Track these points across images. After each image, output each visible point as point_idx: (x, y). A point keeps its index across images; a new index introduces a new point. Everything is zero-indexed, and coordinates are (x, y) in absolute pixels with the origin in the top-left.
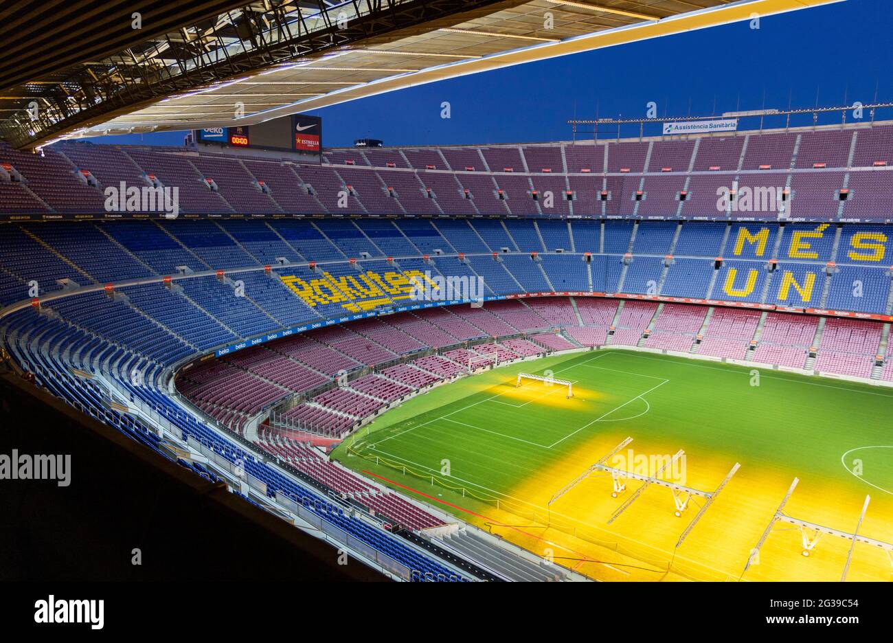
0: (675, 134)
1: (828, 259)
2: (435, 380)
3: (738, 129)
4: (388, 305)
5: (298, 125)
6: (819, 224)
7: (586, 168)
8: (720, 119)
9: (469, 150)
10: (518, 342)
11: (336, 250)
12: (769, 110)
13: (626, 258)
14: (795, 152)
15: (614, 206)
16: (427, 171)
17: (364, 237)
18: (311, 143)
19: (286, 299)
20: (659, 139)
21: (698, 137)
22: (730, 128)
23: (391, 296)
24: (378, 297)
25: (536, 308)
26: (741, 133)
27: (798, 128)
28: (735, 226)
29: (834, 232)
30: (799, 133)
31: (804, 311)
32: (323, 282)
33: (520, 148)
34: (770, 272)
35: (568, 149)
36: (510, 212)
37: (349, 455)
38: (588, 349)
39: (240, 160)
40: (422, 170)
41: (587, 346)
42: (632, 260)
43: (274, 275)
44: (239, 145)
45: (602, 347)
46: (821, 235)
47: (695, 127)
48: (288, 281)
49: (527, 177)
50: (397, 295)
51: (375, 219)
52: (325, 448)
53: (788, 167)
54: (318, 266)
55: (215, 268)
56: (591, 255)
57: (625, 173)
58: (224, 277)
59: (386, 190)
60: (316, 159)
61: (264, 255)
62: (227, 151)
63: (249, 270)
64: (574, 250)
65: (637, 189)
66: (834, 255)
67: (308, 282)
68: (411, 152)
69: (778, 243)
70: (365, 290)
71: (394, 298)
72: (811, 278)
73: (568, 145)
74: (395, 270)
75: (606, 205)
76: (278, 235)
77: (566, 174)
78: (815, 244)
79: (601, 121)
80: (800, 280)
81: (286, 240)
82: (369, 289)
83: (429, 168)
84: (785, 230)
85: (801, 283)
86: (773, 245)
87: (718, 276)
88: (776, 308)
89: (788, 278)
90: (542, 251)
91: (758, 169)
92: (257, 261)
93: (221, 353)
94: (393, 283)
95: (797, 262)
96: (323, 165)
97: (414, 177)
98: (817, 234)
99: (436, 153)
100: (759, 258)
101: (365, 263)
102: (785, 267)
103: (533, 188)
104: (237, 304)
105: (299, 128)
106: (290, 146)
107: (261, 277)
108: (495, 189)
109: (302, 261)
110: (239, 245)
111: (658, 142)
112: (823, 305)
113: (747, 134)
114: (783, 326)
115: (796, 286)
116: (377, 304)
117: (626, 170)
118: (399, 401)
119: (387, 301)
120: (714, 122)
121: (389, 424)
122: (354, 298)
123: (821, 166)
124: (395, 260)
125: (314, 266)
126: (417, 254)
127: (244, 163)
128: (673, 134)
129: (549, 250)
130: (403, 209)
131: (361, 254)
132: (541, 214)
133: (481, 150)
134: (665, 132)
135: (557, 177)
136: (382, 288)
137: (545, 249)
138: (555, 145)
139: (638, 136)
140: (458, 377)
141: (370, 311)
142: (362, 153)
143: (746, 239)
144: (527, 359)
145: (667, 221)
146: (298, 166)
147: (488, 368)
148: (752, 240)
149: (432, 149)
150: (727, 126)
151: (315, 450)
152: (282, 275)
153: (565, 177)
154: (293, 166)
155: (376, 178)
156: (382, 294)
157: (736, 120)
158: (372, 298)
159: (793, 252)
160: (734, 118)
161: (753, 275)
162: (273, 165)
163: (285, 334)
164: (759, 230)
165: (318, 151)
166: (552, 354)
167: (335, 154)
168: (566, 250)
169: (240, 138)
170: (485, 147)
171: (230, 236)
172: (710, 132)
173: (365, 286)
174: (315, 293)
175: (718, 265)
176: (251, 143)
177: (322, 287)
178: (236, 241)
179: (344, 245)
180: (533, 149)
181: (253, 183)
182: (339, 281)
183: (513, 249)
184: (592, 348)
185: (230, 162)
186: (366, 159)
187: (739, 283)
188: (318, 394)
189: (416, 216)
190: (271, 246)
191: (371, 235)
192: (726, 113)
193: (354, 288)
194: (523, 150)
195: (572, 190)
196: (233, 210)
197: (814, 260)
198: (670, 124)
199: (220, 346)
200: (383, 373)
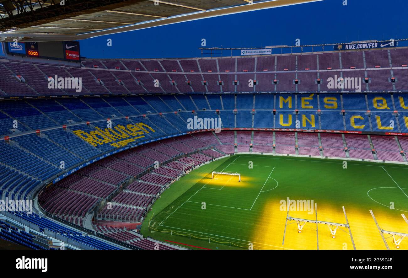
0: (246, 55)
1: (317, 108)
2: (170, 180)
3: (272, 54)
4: (134, 142)
5: (66, 45)
6: (310, 94)
7: (210, 70)
8: (265, 49)
9: (154, 61)
10: (197, 155)
11: (98, 114)
12: (284, 46)
13: (235, 111)
14: (296, 64)
15: (226, 87)
16: (136, 71)
17: (110, 106)
18: (74, 56)
19: (80, 144)
20: (239, 57)
21: (256, 57)
22: (269, 53)
23: (133, 137)
24: (127, 138)
25: (199, 137)
26: (273, 55)
27: (295, 54)
28: (278, 95)
29: (317, 97)
30: (297, 56)
31: (314, 131)
32: (96, 132)
33: (178, 60)
34: (296, 115)
35: (200, 61)
36: (179, 91)
37: (152, 232)
38: (229, 155)
39: (35, 64)
40: (133, 71)
41: (228, 154)
42: (238, 113)
43: (68, 131)
44: (33, 56)
45: (235, 154)
46: (312, 99)
47: (254, 52)
48: (78, 133)
49: (184, 74)
50: (136, 136)
51: (116, 97)
52: (137, 230)
53: (295, 70)
54: (91, 123)
55: (34, 129)
56: (219, 111)
57: (227, 72)
58: (41, 134)
59: (118, 81)
60: (78, 65)
61: (59, 119)
62: (27, 59)
63: (54, 129)
64: (211, 109)
65: (234, 80)
66: (319, 107)
67: (89, 133)
68: (126, 62)
69: (296, 103)
70: (120, 135)
71: (135, 138)
72: (313, 117)
73: (200, 59)
74: (131, 123)
75: (222, 87)
76: (64, 107)
77: (201, 73)
78: (311, 103)
79: (214, 48)
80: (309, 117)
81: (70, 110)
82: (121, 134)
83: (137, 70)
84: (298, 97)
85: (310, 119)
86: (295, 103)
87: (276, 117)
88: (303, 130)
89: (304, 117)
90: (197, 110)
91: (283, 71)
92: (57, 123)
93: (56, 181)
94: (132, 130)
95: (306, 110)
96: (82, 68)
97: (130, 75)
98: (310, 98)
99: (138, 62)
100: (290, 109)
101: (115, 120)
102: (302, 112)
103: (187, 80)
104: (54, 150)
105: (67, 47)
106: (63, 58)
107: (61, 132)
108: (170, 80)
109: (81, 121)
110: (43, 114)
111: (239, 59)
112: (320, 128)
113: (276, 55)
114: (305, 138)
115: (308, 120)
116: (128, 142)
117: (228, 71)
118: (159, 194)
119: (132, 140)
120: (263, 50)
121: (162, 209)
122: (115, 140)
123: (307, 69)
124: (129, 118)
125: (89, 124)
126: (139, 114)
127: (37, 66)
128: (245, 55)
129: (199, 109)
130: (128, 91)
131: (111, 115)
132: (194, 92)
133: (160, 61)
134: (242, 54)
135: (197, 74)
136: (127, 133)
137: (198, 109)
138: (193, 59)
139: (230, 56)
140: (180, 177)
141: (126, 146)
142: (101, 62)
143: (283, 101)
144: (206, 163)
145: (250, 94)
146: (68, 68)
147: (191, 170)
148: (286, 101)
149: (136, 60)
150: (268, 52)
151: (131, 232)
152: (73, 130)
153: (201, 74)
154: (65, 68)
155: (111, 75)
156: (128, 137)
157: (271, 49)
158: (124, 139)
159: (303, 106)
160: (270, 48)
161: (290, 116)
162: (54, 67)
163: (87, 164)
164: (288, 97)
165: (78, 60)
166: (216, 159)
167: (87, 62)
168: (207, 109)
169: (33, 52)
170: (161, 60)
171: (37, 109)
172: (261, 55)
173: (119, 133)
174: (94, 139)
175: (274, 113)
176: (40, 55)
177: (97, 135)
178: (41, 112)
179: (101, 111)
180: (183, 61)
181: (45, 78)
182: (105, 131)
183: (183, 110)
184: (231, 155)
185: (28, 66)
186: (104, 65)
187: (285, 121)
188: (115, 196)
189: (136, 94)
190: (62, 114)
191: (114, 105)
192: (267, 46)
193: (114, 134)
194: (179, 61)
195: (205, 80)
196: (38, 93)
197: (312, 109)
198: (244, 50)
199: (54, 177)
200: (141, 179)
